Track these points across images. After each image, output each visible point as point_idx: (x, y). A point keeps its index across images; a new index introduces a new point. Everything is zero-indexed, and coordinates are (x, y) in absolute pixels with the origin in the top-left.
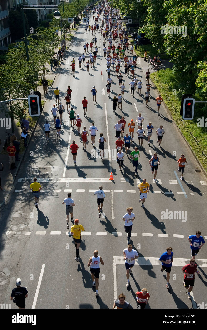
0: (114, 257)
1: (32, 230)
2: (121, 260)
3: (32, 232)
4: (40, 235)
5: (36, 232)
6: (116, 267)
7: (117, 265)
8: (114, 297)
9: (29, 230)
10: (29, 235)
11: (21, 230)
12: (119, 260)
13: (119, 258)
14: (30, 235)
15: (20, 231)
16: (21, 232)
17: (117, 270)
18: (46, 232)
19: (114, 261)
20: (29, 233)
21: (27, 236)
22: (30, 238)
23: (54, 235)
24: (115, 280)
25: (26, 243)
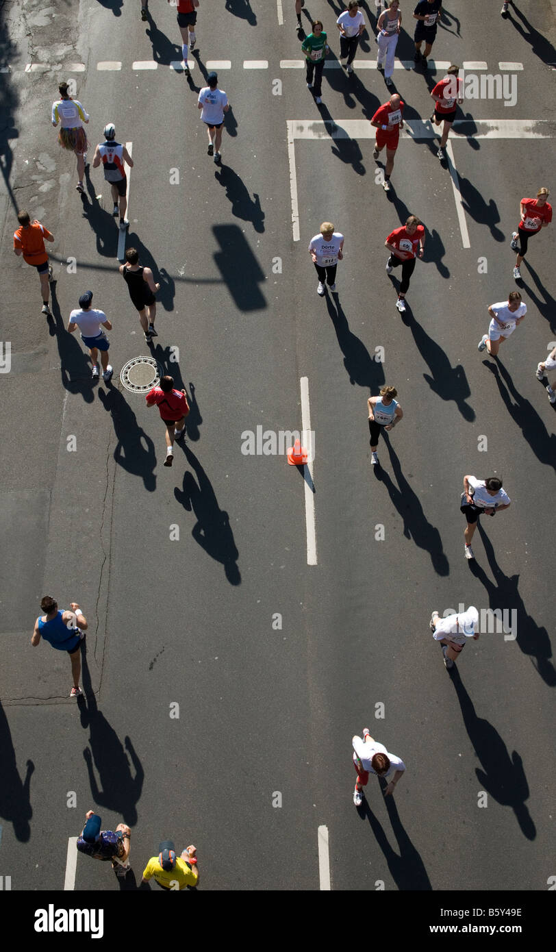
0: (289, 122)
1: (87, 59)
2: (306, 129)
3: (87, 64)
4: (107, 71)
5: (96, 64)
6: (293, 144)
7: (296, 141)
8: (291, 211)
9: (79, 59)
10: (82, 72)
11: (60, 59)
12: (301, 128)
13: (300, 125)
14: (85, 73)
15: (59, 62)
16: (60, 66)
17: (297, 151)
18: (123, 64)
19: (289, 131)
20: (80, 68)
21: (78, 74)
22: (85, 80)
23: (143, 70)
24: (293, 175)
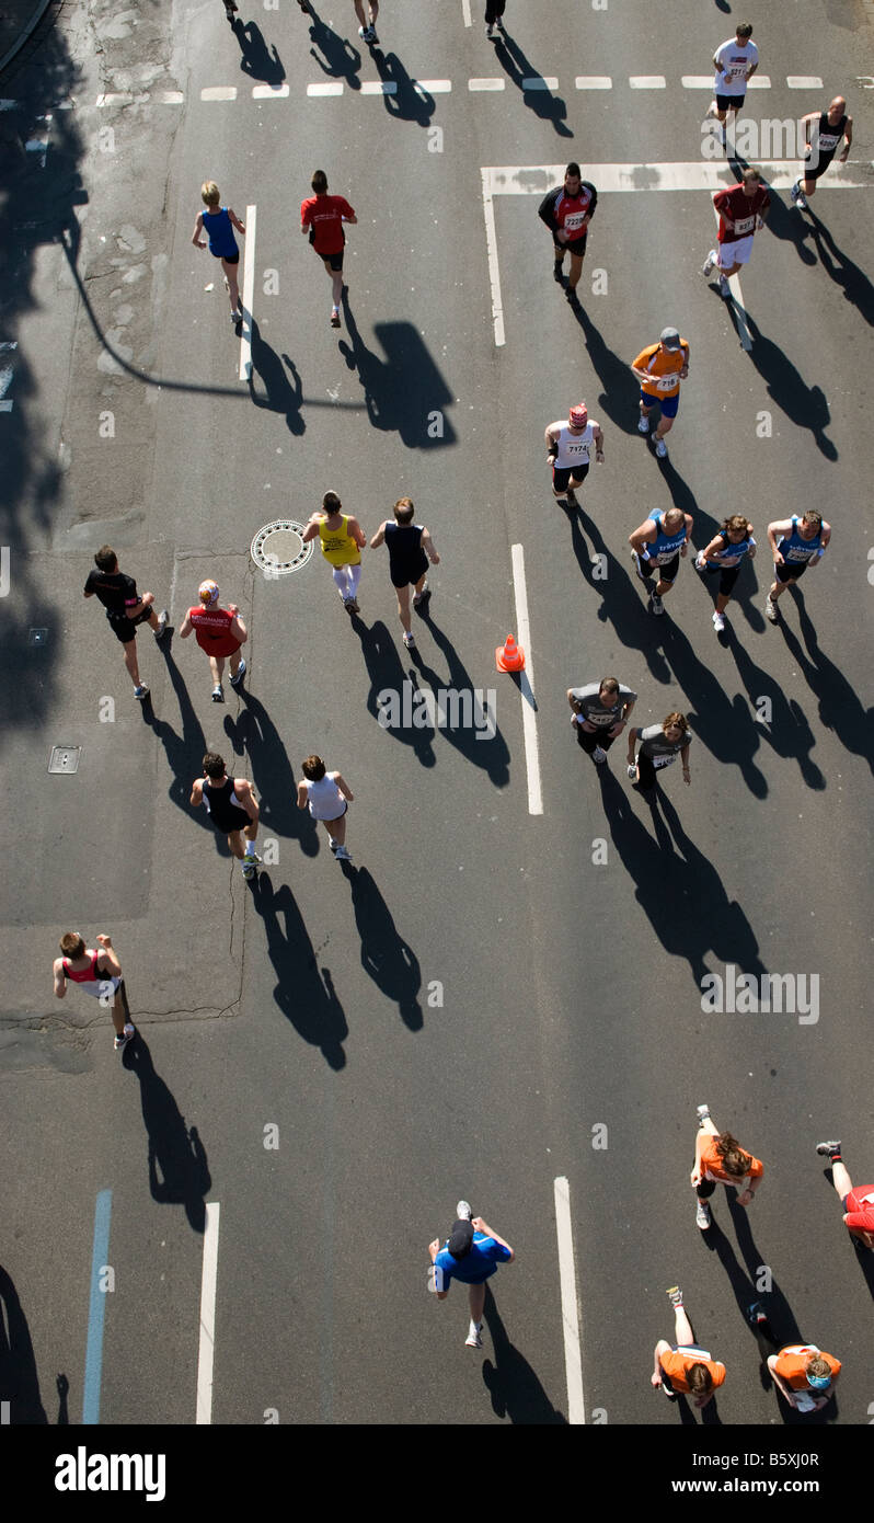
0: (484, 170)
1: (185, 84)
2: (509, 180)
3: (187, 92)
4: (216, 102)
5: (200, 91)
6: (491, 203)
7: (496, 198)
8: (492, 302)
9: (174, 85)
10: (179, 105)
11: (147, 86)
12: (502, 179)
13: (501, 174)
14: (183, 106)
15: (146, 91)
16: (147, 95)
17: (497, 214)
18: (238, 92)
19: (485, 184)
20: (176, 98)
21: (173, 107)
22: (183, 116)
23: (268, 99)
24: (492, 249)
25: (173, 135)
